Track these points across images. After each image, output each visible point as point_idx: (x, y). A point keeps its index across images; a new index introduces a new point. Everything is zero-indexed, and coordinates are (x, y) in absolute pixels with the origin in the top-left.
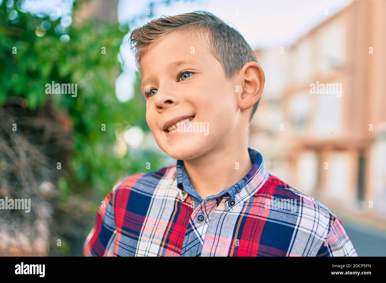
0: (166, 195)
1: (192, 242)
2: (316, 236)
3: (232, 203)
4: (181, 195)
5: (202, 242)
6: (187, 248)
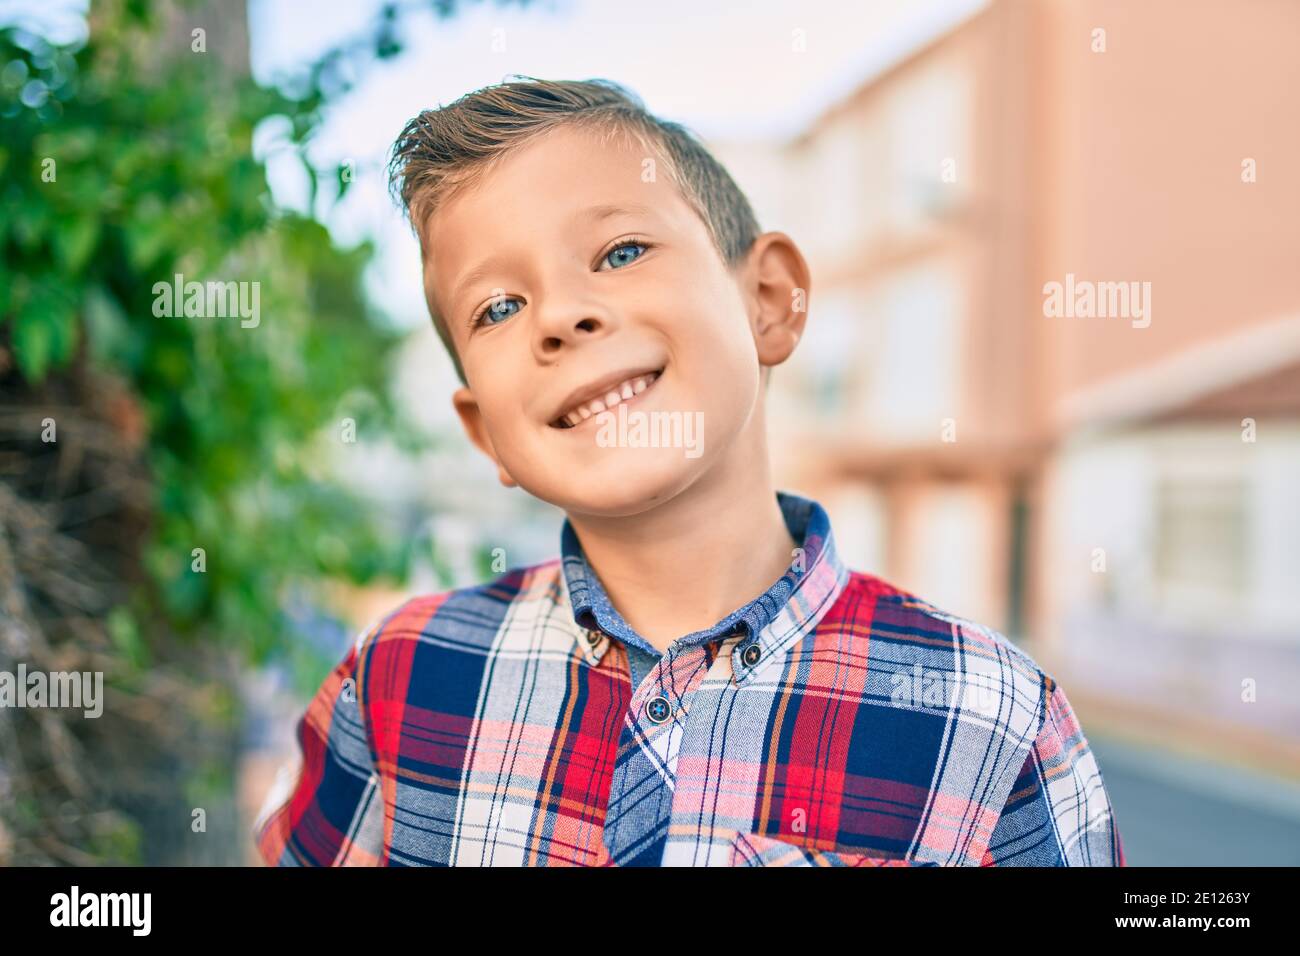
0: (536, 647)
1: (639, 785)
5: (669, 783)
6: (626, 804)
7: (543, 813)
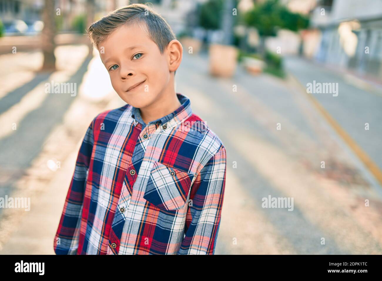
0: (126, 121)
1: (139, 150)
2: (209, 152)
3: (165, 128)
4: (135, 122)
5: (145, 151)
6: (136, 154)
7: (121, 153)
